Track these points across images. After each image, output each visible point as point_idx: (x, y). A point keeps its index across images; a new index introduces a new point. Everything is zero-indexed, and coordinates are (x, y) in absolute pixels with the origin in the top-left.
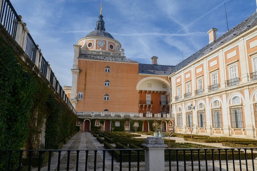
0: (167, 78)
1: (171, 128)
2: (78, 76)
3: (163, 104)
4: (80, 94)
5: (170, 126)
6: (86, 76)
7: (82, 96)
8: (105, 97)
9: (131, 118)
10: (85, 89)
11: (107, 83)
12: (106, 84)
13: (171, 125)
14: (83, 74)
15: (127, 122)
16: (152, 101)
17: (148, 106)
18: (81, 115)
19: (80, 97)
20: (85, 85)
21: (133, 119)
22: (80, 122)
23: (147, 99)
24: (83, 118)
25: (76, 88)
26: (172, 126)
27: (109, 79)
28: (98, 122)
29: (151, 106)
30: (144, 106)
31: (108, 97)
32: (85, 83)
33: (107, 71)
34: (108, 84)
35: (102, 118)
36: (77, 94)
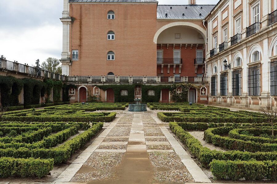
0: (200, 23)
1: (202, 97)
2: (71, 28)
3: (199, 62)
4: (74, 52)
5: (202, 94)
6: (81, 27)
7: (77, 55)
8: (109, 55)
9: (144, 84)
10: (80, 46)
11: (111, 35)
12: (109, 37)
13: (203, 92)
14: (77, 24)
15: (138, 89)
16: (182, 59)
17: (175, 67)
18: (74, 80)
19: (75, 56)
20: (81, 39)
21: (146, 85)
22: (73, 90)
23: (174, 57)
24: (77, 84)
25: (69, 44)
26: (204, 94)
27: (112, 30)
28: (97, 90)
29: (180, 67)
30: (169, 67)
31: (113, 55)
32: (80, 37)
33: (111, 18)
34: (113, 37)
35: (102, 85)
36: (69, 53)
